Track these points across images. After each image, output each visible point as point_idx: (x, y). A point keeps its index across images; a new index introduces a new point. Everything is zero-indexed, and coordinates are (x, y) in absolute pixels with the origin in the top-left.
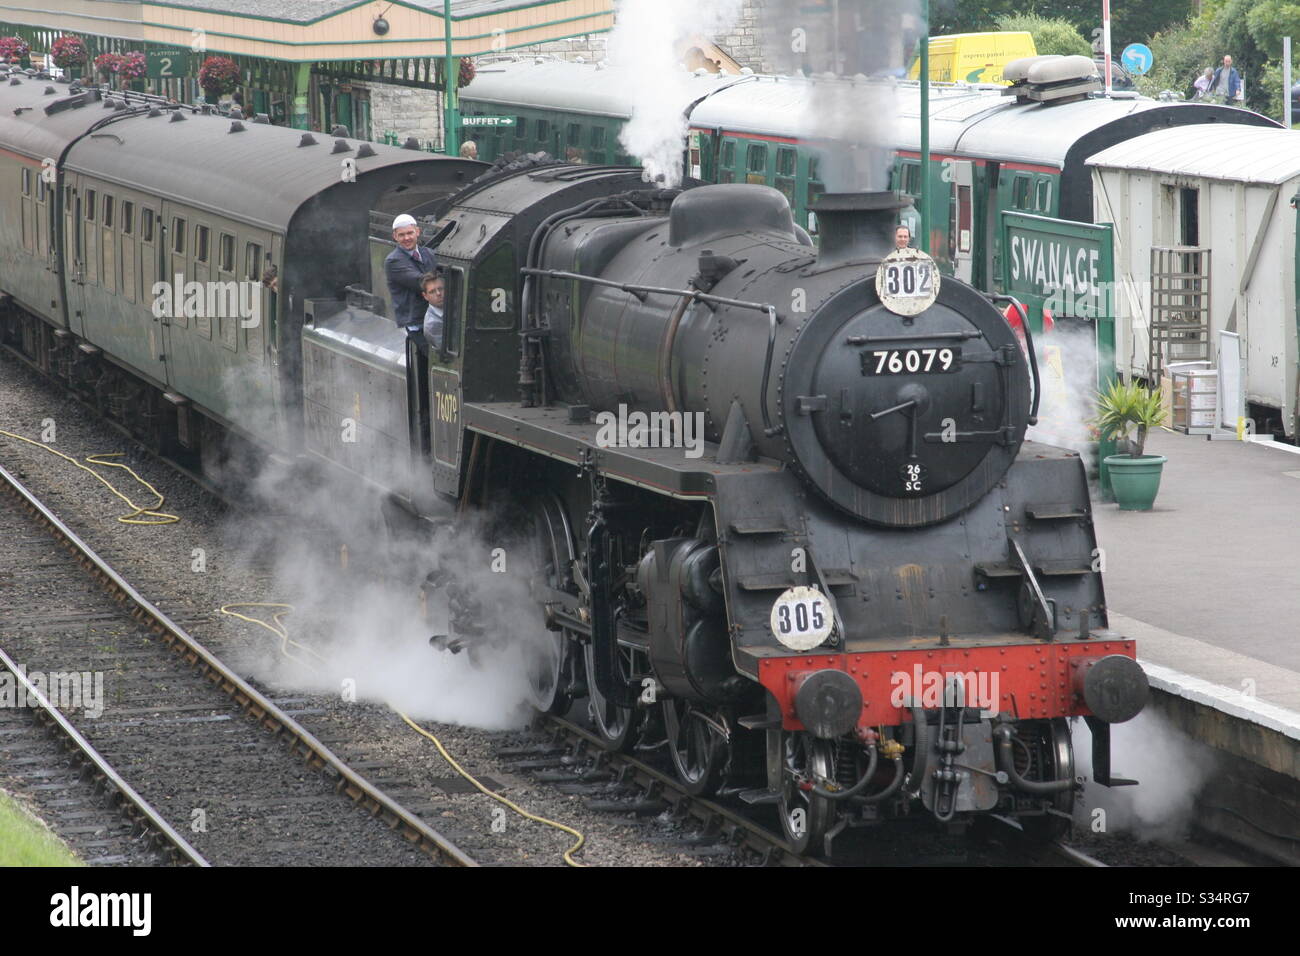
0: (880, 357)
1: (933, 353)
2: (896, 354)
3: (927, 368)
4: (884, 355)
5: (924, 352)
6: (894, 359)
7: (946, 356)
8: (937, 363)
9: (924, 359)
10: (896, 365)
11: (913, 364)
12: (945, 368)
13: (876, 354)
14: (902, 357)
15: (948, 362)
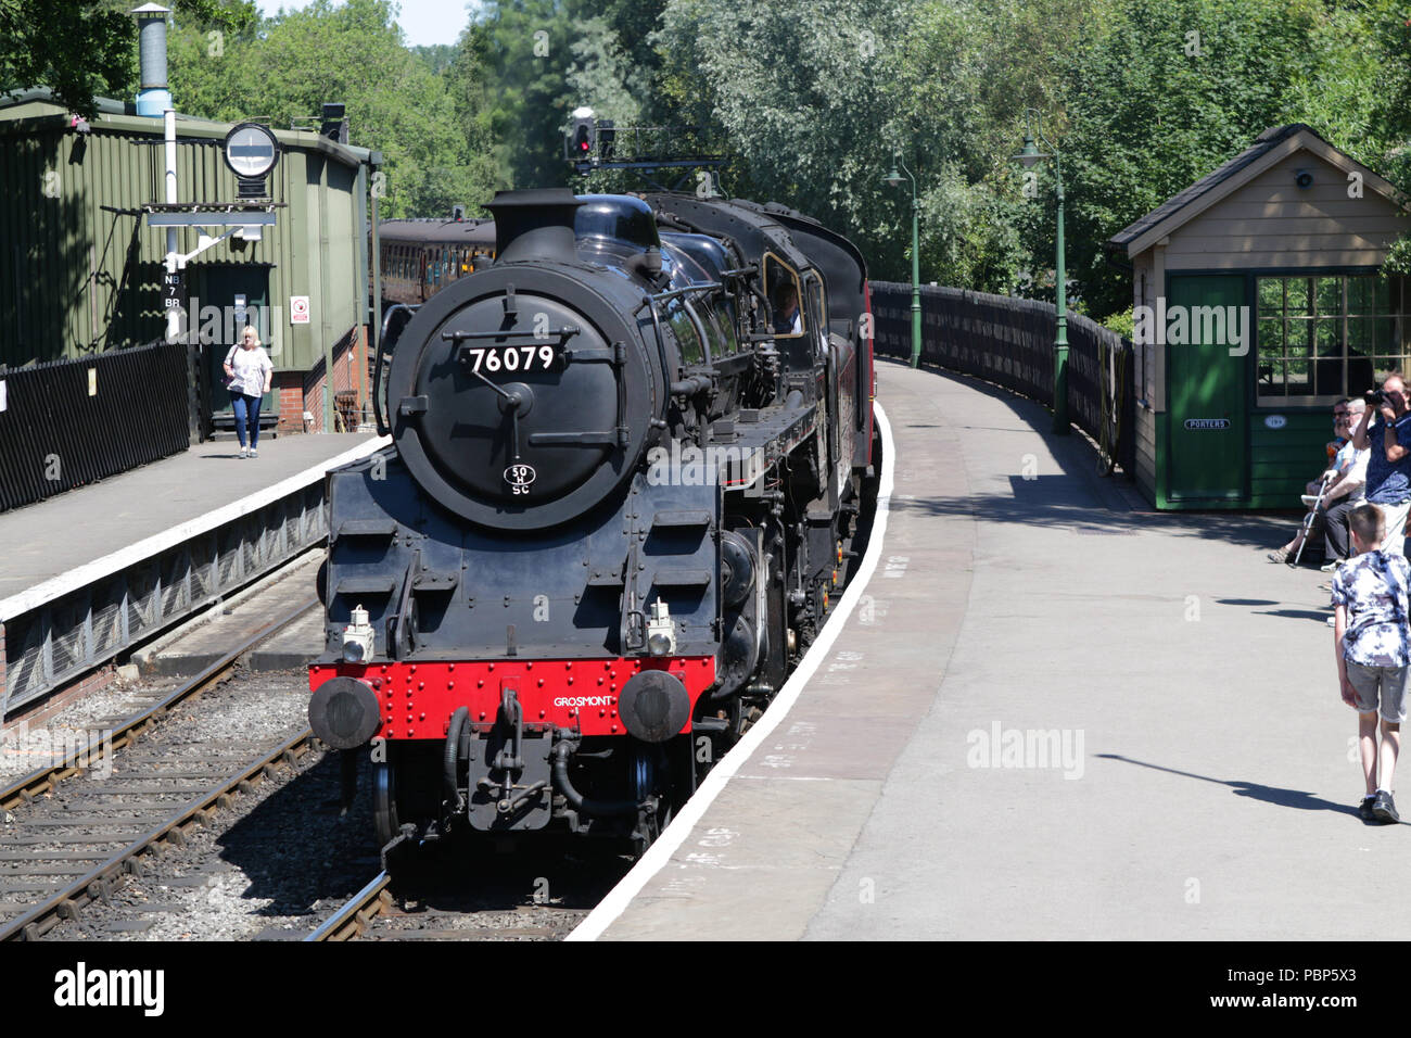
0: (476, 356)
1: (532, 350)
2: (493, 352)
3: (527, 367)
4: (481, 353)
5: (523, 350)
6: (491, 357)
7: (546, 353)
8: (537, 361)
9: (523, 357)
10: (493, 364)
11: (511, 361)
12: (546, 366)
13: (472, 352)
14: (500, 355)
15: (548, 359)
